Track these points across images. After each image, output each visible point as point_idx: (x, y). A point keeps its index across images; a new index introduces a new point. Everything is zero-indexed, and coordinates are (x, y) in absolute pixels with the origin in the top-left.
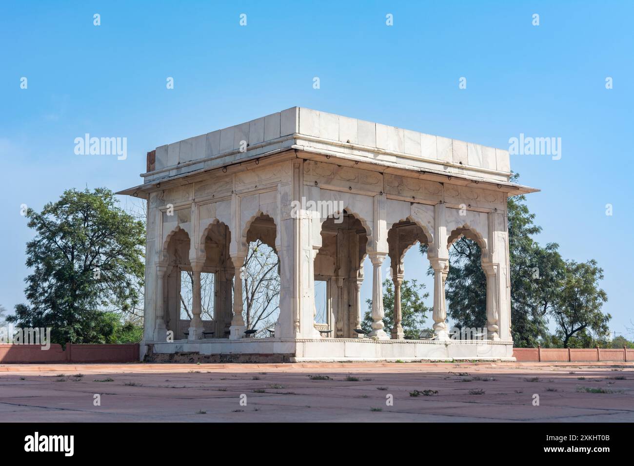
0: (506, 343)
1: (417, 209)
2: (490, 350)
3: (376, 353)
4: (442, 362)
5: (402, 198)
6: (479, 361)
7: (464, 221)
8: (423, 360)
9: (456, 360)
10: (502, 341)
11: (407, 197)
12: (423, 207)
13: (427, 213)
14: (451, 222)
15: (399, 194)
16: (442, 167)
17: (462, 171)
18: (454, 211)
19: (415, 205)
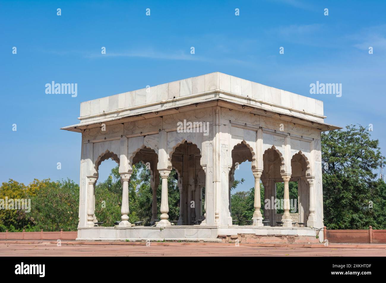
0: (211, 227)
1: (148, 139)
2: (196, 233)
3: (116, 235)
4: (156, 241)
5: (135, 135)
6: (185, 241)
7: (182, 138)
8: (142, 240)
9: (167, 240)
10: (207, 225)
11: (137, 133)
12: (152, 137)
13: (154, 140)
14: (172, 141)
15: (133, 133)
16: (160, 105)
17: (175, 103)
18: (175, 133)
19: (146, 137)
